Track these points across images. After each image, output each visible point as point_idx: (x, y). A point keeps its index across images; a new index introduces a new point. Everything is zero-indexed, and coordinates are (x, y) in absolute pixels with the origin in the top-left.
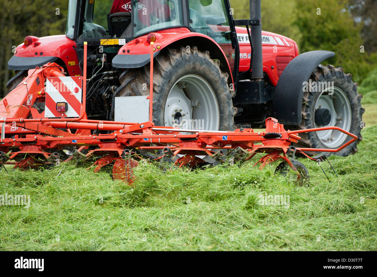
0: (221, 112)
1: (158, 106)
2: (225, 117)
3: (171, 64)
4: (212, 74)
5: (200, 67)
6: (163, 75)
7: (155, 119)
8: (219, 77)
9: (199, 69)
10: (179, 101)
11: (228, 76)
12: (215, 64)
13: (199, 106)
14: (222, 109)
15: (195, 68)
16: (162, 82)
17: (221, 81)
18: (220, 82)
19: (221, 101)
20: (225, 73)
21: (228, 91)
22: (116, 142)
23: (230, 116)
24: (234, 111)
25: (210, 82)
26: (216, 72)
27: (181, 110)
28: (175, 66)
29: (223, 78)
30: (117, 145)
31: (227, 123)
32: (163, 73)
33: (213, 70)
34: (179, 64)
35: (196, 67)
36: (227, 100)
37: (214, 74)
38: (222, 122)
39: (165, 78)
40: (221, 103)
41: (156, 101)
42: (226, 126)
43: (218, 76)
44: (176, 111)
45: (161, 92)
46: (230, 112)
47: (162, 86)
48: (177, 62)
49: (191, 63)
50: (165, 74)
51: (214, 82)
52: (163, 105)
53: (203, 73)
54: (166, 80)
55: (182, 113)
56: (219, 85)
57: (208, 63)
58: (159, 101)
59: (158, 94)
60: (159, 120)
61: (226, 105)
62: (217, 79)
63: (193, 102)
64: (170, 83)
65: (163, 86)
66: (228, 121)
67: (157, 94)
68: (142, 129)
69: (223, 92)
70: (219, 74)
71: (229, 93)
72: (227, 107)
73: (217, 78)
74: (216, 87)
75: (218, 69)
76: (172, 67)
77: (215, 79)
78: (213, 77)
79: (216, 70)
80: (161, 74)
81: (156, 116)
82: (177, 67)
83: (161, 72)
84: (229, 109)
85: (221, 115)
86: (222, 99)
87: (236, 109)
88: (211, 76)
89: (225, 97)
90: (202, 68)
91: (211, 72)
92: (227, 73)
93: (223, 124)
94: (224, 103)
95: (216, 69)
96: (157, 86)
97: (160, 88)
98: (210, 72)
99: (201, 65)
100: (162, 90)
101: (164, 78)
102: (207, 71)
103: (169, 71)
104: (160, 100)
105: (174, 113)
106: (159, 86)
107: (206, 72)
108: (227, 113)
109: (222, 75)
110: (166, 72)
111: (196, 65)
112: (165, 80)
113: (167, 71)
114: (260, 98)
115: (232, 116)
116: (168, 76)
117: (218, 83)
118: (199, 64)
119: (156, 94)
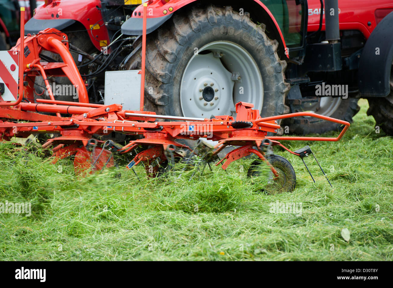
0: (266, 88)
1: (170, 78)
2: (271, 94)
3: (191, 27)
4: (253, 41)
5: (235, 32)
6: (178, 40)
7: (165, 94)
8: (264, 45)
9: (234, 35)
10: (211, 73)
11: (277, 43)
12: (259, 29)
13: (241, 80)
14: (267, 84)
15: (227, 33)
16: (176, 50)
17: (266, 50)
18: (264, 50)
19: (266, 75)
20: (273, 40)
21: (276, 63)
22: (78, 129)
23: (278, 93)
24: (284, 88)
25: (250, 50)
26: (258, 38)
27: (212, 85)
28: (196, 31)
29: (269, 47)
30: (80, 132)
31: (274, 102)
32: (178, 38)
33: (254, 36)
34: (203, 27)
35: (228, 31)
36: (274, 74)
37: (256, 41)
38: (267, 101)
39: (182, 44)
40: (266, 77)
41: (167, 72)
42: (272, 106)
43: (261, 44)
44: (205, 85)
45: (175, 61)
46: (278, 88)
47: (176, 54)
48: (200, 25)
49: (222, 26)
50: (182, 39)
51: (255, 51)
52: (177, 78)
53: (239, 39)
54: (183, 47)
55: (214, 88)
56: (262, 54)
57: (248, 28)
58: (171, 72)
59: (171, 63)
60: (171, 95)
61: (273, 80)
62: (260, 48)
63: (234, 75)
64: (188, 51)
65: (178, 54)
66: (274, 100)
67: (169, 64)
68: (108, 113)
69: (269, 63)
70: (263, 42)
71: (278, 65)
72: (274, 82)
73: (260, 46)
74: (259, 58)
75: (261, 35)
76: (193, 31)
77: (258, 48)
78: (254, 45)
79: (258, 37)
80: (176, 40)
81: (166, 90)
82: (199, 31)
83: (175, 37)
84: (277, 84)
85: (265, 92)
86: (267, 72)
87: (287, 85)
88: (251, 44)
89: (272, 70)
90: (238, 33)
91: (252, 38)
92: (275, 41)
93: (268, 103)
94: (269, 77)
95: (259, 34)
96: (169, 54)
97: (173, 57)
98: (249, 38)
99: (236, 30)
100: (176, 59)
101: (180, 45)
102: (245, 37)
103: (188, 35)
104: (173, 70)
105: (203, 88)
106: (172, 54)
107: (243, 38)
108: (274, 89)
109: (268, 43)
110: (183, 37)
111: (229, 29)
112: (181, 46)
113: (185, 35)
114: (335, 64)
115: (282, 93)
116: (186, 42)
117: (261, 52)
118: (233, 28)
119: (167, 64)
